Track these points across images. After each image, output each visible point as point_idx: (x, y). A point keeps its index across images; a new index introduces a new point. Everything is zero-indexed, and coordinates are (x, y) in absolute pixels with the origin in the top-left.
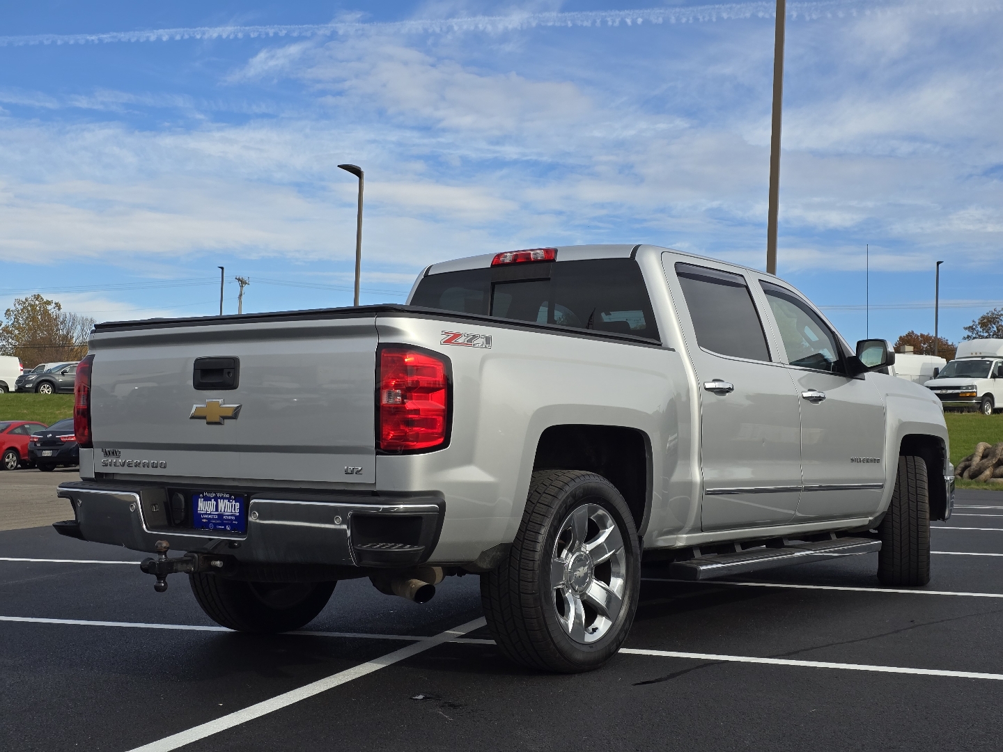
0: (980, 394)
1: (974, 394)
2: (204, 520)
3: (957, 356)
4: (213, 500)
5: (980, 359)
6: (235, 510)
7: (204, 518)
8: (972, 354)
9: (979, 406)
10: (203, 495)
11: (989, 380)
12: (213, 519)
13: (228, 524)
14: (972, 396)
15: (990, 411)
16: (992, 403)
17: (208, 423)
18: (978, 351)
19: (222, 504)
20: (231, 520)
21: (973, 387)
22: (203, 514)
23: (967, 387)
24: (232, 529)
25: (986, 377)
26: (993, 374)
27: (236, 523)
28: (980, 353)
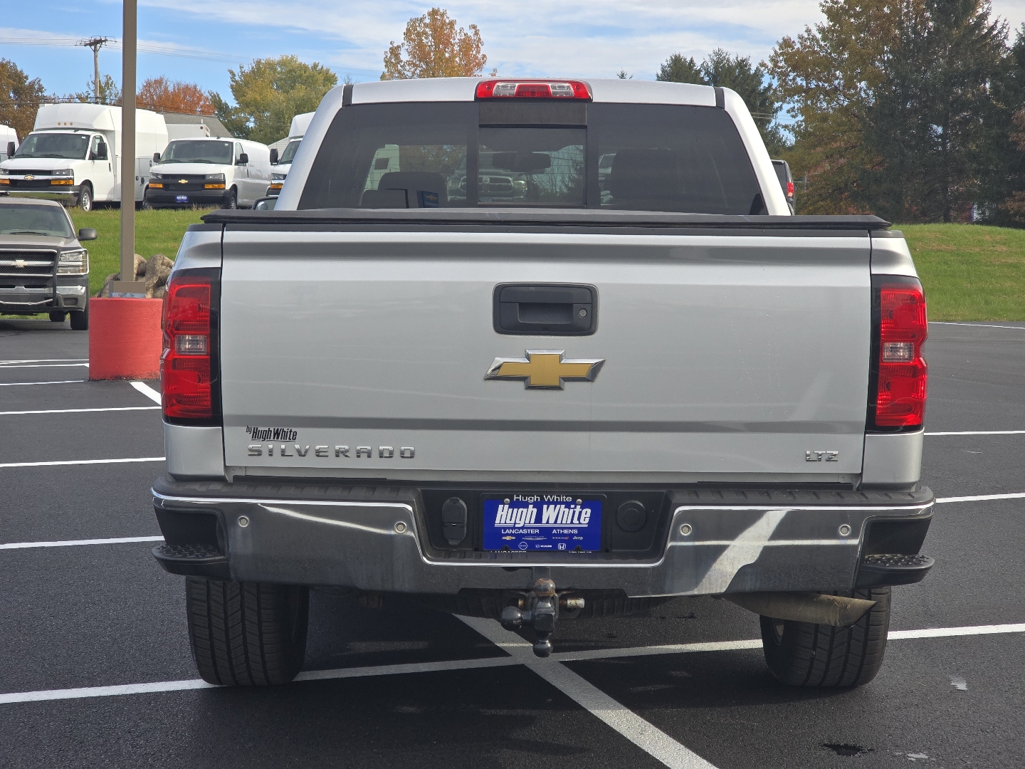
0: (78, 182)
1: (71, 182)
2: (508, 538)
3: (36, 127)
4: (531, 506)
5: (71, 132)
6: (579, 519)
7: (508, 535)
8: (59, 124)
9: (76, 199)
10: (511, 498)
11: (87, 161)
12: (528, 535)
13: (562, 541)
14: (68, 184)
15: (88, 206)
16: (91, 194)
17: (530, 388)
18: (68, 120)
19: (549, 514)
20: (573, 535)
21: (69, 171)
22: (505, 529)
23: (61, 172)
24: (568, 548)
25: (83, 158)
26: (91, 153)
27: (581, 538)
28: (71, 124)
